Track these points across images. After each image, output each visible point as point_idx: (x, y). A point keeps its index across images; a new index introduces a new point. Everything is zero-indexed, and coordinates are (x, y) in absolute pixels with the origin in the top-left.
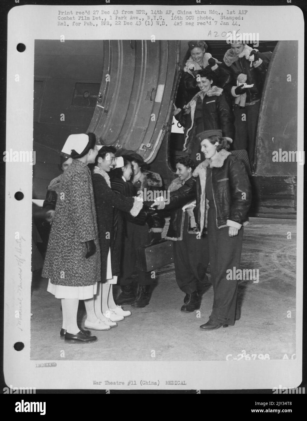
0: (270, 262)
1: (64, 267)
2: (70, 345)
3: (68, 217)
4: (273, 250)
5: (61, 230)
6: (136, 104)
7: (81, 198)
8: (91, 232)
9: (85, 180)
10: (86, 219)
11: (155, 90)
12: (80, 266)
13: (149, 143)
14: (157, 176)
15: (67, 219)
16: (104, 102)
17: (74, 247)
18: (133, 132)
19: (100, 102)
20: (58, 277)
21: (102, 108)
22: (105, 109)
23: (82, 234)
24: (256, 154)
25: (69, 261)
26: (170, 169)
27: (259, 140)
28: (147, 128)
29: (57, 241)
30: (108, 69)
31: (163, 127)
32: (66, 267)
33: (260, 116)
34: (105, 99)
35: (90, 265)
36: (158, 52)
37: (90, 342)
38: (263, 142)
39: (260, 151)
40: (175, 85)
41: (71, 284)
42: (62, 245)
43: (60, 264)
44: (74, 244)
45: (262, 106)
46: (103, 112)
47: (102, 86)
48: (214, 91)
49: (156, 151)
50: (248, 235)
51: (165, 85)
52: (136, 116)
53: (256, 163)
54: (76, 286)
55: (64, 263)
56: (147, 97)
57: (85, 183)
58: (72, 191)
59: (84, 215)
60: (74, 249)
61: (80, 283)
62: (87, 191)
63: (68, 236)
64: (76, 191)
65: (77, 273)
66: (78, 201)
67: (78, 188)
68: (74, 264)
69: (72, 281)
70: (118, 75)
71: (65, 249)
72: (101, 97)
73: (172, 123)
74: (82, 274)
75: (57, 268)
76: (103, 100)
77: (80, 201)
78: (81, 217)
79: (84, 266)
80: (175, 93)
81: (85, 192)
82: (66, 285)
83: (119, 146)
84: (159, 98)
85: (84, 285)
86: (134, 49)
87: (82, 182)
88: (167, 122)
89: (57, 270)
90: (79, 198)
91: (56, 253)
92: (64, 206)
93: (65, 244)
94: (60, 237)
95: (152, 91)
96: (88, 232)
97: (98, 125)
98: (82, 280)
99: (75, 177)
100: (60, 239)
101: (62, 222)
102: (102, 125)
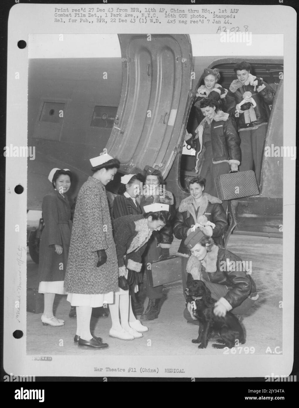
0: (271, 279)
1: (77, 275)
2: (83, 351)
3: (82, 229)
4: (273, 269)
5: (75, 241)
6: (150, 127)
7: (91, 210)
8: (101, 242)
9: (96, 193)
10: (97, 229)
11: (168, 115)
12: (92, 275)
13: (162, 163)
14: (170, 194)
15: (81, 230)
16: (120, 125)
17: (87, 257)
18: (146, 152)
19: (117, 124)
20: (72, 285)
21: (118, 129)
22: (121, 130)
23: (92, 243)
24: (262, 176)
25: (82, 269)
26: (179, 187)
27: (265, 163)
28: (160, 149)
29: (71, 251)
30: (125, 94)
31: (175, 149)
32: (79, 276)
33: (266, 141)
34: (121, 122)
35: (102, 274)
36: (172, 80)
37: (101, 349)
38: (269, 165)
39: (266, 173)
40: (187, 110)
41: (84, 292)
42: (76, 255)
43: (74, 273)
44: (88, 254)
45: (269, 131)
46: (119, 133)
47: (119, 110)
48: (221, 117)
49: (167, 171)
50: (249, 254)
51: (178, 109)
52: (150, 137)
53: (262, 184)
54: (88, 294)
55: (77, 272)
56: (160, 120)
57: (96, 196)
58: (84, 204)
59: (94, 226)
60: (87, 259)
61: (92, 291)
62: (98, 204)
63: (83, 246)
64: (87, 204)
65: (89, 281)
66: (90, 213)
67: (90, 201)
68: (87, 272)
69: (85, 289)
70: (134, 100)
71: (79, 258)
72: (118, 119)
73: (184, 145)
74: (94, 282)
75: (71, 277)
76: (120, 122)
77: (91, 213)
78: (92, 228)
79: (96, 275)
80: (187, 117)
81: (96, 205)
82: (79, 293)
83: (133, 165)
84: (171, 122)
85: (96, 293)
86: (150, 77)
87: (93, 195)
88: (178, 143)
89: (71, 278)
90: (90, 211)
91: (70, 263)
92: (78, 219)
93: (80, 254)
94: (74, 247)
95: (165, 115)
96: (98, 242)
97: (114, 145)
98: (94, 288)
99: (87, 191)
100: (75, 249)
101: (76, 234)
102: (118, 145)
